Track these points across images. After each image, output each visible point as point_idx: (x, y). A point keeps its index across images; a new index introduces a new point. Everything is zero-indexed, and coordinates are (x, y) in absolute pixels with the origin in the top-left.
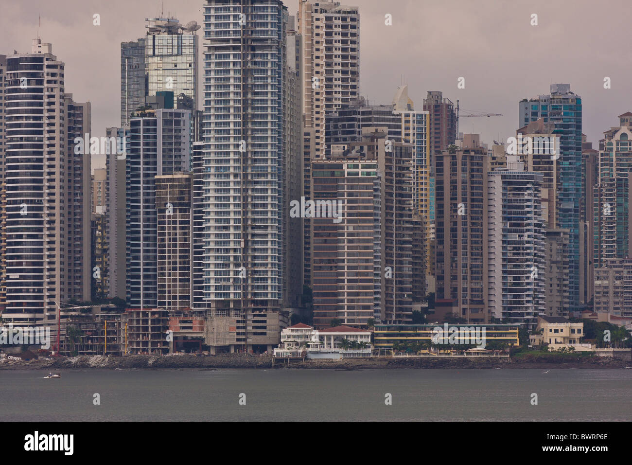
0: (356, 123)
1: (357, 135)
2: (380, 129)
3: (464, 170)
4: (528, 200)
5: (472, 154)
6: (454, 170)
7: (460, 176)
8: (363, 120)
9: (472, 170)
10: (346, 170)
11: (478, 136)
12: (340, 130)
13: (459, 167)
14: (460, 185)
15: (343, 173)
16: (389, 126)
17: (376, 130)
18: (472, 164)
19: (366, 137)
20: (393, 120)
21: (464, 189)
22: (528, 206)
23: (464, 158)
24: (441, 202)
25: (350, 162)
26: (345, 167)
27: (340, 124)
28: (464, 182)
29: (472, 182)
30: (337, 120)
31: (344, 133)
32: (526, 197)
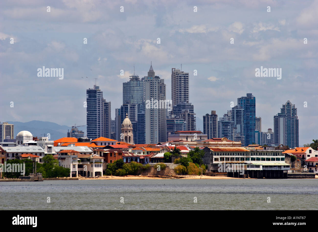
0: (181, 108)
1: (181, 111)
2: (187, 110)
3: (211, 121)
4: (229, 129)
5: (213, 116)
6: (208, 121)
7: (210, 122)
8: (183, 107)
9: (213, 121)
10: (175, 122)
11: (215, 111)
12: (177, 110)
13: (210, 120)
14: (210, 125)
15: (174, 123)
16: (190, 109)
17: (186, 110)
18: (213, 119)
19: (183, 112)
20: (191, 107)
21: (211, 125)
22: (229, 130)
23: (211, 117)
24: (205, 129)
25: (176, 119)
26: (175, 121)
27: (177, 108)
28: (211, 124)
29: (213, 124)
30: (176, 107)
31: (178, 111)
32: (229, 128)
